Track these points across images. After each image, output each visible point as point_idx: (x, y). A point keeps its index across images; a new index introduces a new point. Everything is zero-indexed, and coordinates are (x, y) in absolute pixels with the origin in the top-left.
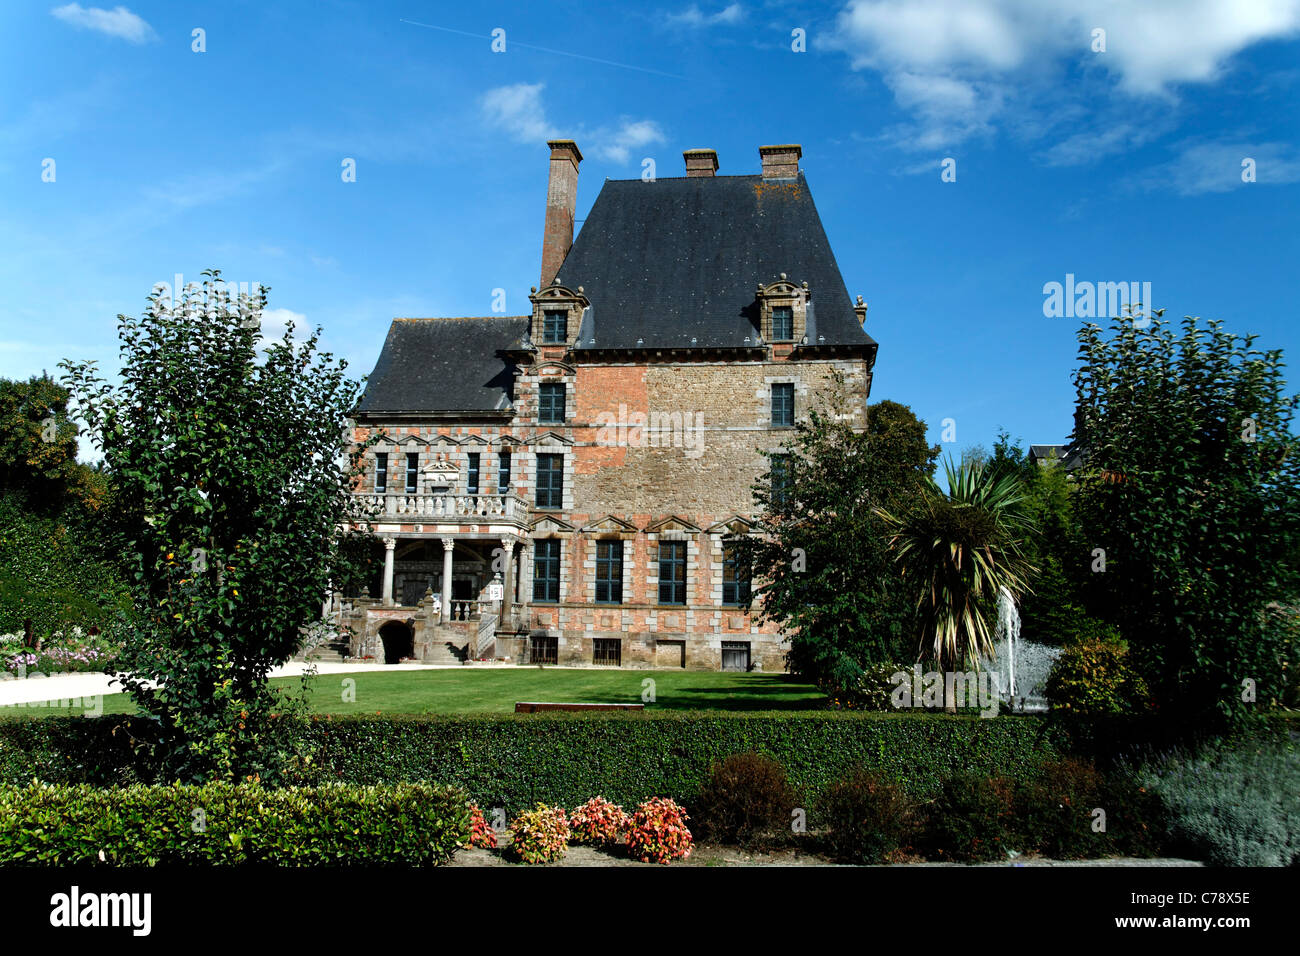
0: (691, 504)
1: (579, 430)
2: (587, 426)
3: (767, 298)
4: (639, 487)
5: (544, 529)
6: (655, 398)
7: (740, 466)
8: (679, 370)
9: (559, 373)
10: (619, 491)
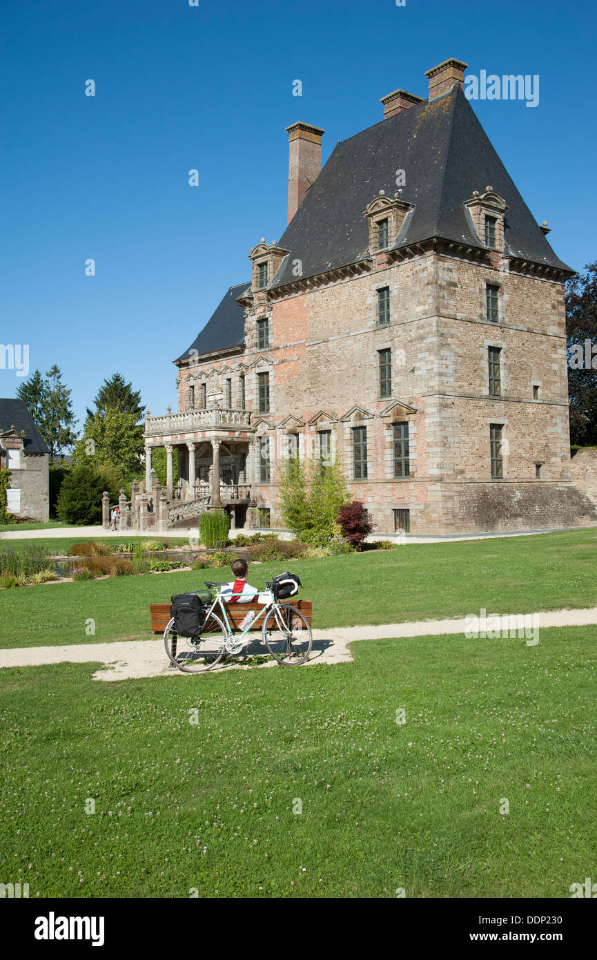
0: (333, 400)
1: (275, 352)
2: (278, 348)
3: (371, 215)
4: (305, 391)
5: (262, 429)
6: (311, 318)
7: (358, 364)
8: (324, 292)
9: (265, 311)
10: (296, 395)
